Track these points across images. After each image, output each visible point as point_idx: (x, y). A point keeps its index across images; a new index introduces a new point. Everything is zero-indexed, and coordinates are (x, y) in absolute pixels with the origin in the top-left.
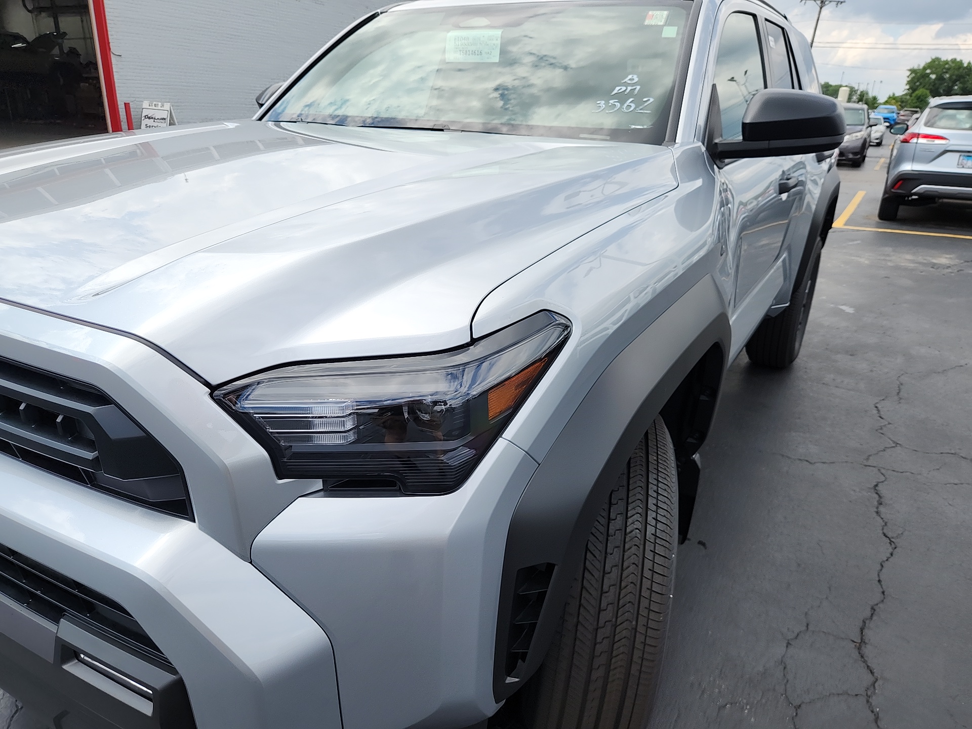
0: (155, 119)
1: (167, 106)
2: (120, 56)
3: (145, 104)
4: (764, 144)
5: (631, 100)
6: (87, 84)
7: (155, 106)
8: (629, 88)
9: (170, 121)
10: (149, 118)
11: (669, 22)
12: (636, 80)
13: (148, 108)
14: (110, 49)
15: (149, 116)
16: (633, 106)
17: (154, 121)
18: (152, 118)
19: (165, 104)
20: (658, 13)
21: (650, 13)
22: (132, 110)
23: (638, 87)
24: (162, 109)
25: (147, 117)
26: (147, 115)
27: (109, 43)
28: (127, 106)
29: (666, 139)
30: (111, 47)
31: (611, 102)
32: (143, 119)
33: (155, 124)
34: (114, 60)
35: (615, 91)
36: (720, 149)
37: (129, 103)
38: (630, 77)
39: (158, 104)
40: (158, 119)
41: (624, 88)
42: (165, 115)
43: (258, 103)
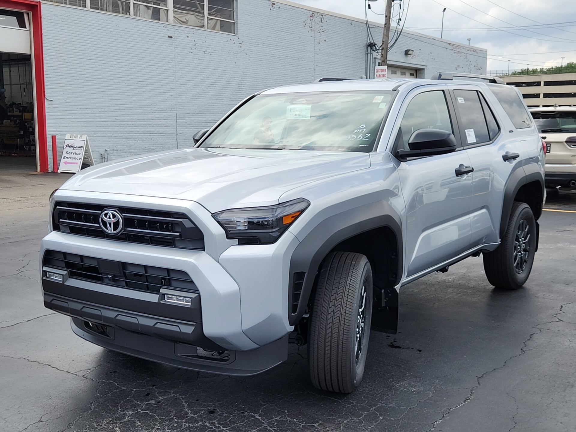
0: (74, 147)
1: (85, 137)
2: (52, 100)
3: (68, 136)
4: (418, 151)
5: (361, 135)
6: (9, 121)
7: (75, 138)
8: (361, 130)
9: (86, 148)
10: (70, 147)
11: (383, 102)
12: (364, 126)
13: (69, 139)
14: (45, 96)
15: (70, 145)
16: (362, 137)
17: (73, 149)
18: (72, 146)
19: (83, 135)
20: (380, 97)
21: (376, 97)
22: (57, 141)
23: (365, 130)
24: (80, 139)
25: (68, 146)
26: (68, 145)
27: (44, 92)
28: (54, 138)
29: (373, 150)
30: (46, 94)
31: (353, 136)
32: (64, 147)
33: (74, 151)
34: (47, 104)
35: (355, 132)
36: (400, 154)
37: (55, 136)
38: (362, 125)
39: (77, 136)
40: (77, 147)
41: (359, 130)
42: (82, 144)
43: (194, 139)
